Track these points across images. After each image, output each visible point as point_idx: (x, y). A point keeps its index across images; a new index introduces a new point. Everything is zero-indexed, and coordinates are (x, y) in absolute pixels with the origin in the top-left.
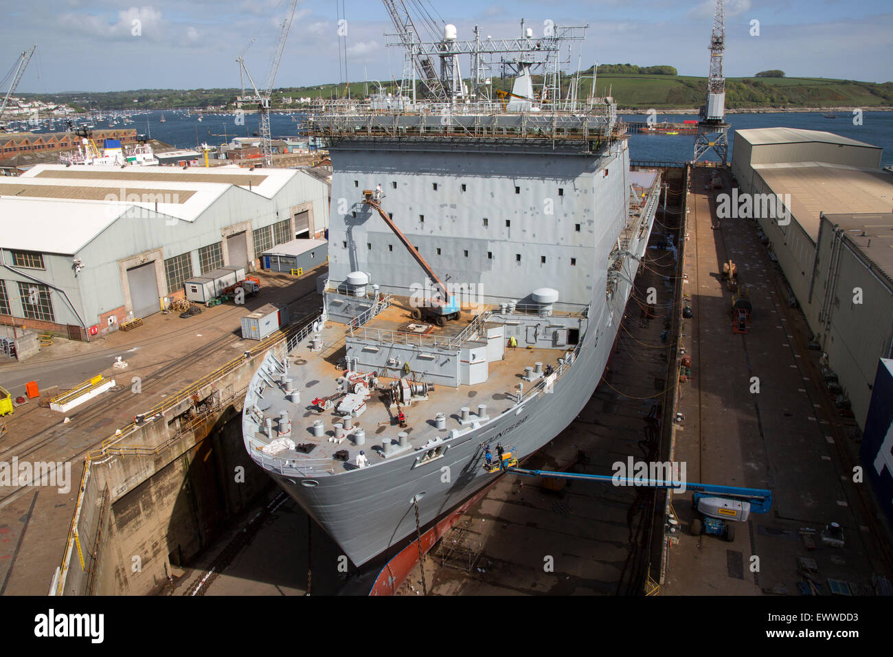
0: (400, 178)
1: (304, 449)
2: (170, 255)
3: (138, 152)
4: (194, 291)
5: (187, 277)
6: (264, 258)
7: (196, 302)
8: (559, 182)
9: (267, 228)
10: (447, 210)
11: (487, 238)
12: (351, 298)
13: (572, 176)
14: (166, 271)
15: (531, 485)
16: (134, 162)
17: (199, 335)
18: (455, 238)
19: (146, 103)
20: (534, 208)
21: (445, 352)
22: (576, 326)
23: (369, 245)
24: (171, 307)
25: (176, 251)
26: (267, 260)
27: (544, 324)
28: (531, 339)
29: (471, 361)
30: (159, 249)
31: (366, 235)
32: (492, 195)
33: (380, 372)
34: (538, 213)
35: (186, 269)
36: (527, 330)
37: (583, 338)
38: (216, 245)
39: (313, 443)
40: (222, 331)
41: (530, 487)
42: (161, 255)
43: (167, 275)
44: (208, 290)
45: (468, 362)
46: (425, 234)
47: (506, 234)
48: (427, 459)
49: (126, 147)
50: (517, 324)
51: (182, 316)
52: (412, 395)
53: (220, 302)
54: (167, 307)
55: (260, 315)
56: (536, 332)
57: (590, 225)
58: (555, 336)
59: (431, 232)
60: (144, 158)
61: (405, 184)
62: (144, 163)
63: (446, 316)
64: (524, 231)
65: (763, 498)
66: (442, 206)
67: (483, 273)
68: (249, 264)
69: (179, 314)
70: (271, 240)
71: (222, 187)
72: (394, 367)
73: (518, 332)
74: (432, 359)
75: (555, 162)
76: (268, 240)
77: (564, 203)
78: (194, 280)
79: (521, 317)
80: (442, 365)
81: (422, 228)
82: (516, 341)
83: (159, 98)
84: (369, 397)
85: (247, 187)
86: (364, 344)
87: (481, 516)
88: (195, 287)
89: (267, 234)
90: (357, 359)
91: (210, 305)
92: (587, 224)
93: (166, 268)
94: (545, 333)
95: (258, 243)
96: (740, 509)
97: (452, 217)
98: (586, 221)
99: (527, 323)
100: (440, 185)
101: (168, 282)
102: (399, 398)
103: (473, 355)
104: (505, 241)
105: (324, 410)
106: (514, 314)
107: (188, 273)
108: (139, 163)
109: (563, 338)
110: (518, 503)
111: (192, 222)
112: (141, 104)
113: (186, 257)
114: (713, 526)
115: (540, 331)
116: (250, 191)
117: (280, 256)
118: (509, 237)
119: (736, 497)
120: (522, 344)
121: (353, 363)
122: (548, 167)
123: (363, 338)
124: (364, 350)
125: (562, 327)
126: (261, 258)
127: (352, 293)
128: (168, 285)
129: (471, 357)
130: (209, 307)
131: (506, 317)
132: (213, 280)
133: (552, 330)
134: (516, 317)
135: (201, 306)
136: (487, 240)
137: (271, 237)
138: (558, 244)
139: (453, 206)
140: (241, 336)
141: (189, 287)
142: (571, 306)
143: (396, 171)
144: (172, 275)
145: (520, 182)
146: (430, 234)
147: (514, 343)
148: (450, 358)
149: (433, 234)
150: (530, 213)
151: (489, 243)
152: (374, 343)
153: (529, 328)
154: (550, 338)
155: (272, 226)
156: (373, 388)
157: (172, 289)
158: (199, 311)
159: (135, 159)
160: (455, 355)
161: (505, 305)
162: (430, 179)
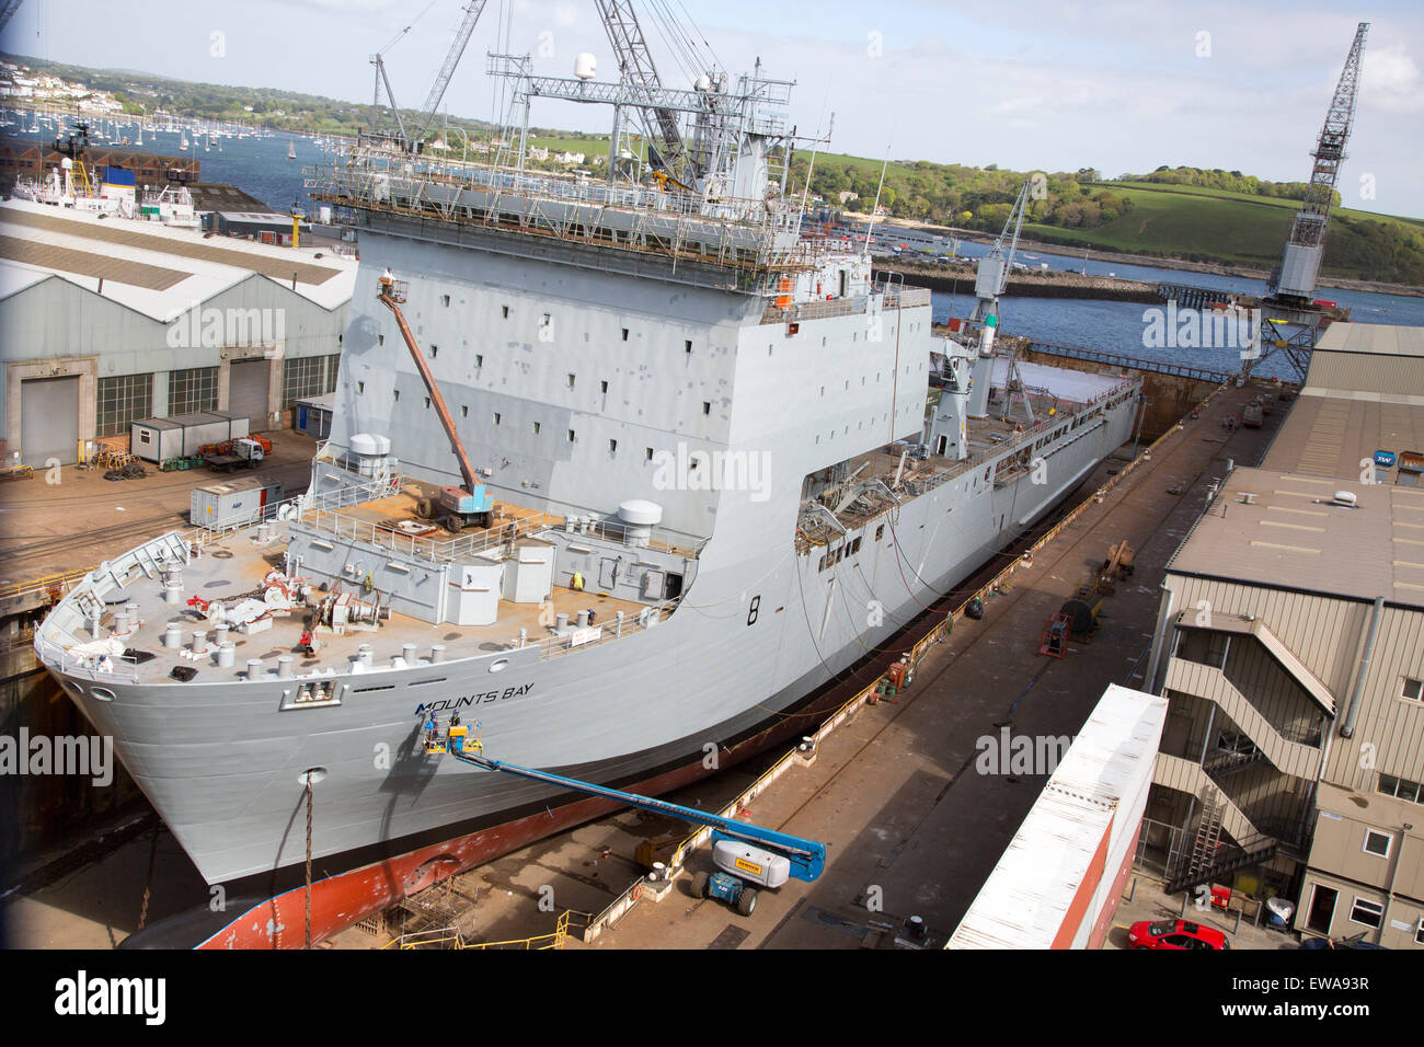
0: (457, 291)
1: (136, 656)
2: (112, 371)
3: (165, 199)
4: (145, 440)
5: (139, 415)
6: (299, 410)
7: (144, 459)
8: (686, 330)
9: (316, 360)
10: (518, 353)
11: (569, 406)
12: (351, 474)
13: (707, 322)
14: (100, 397)
15: (621, 858)
16: (153, 216)
17: (119, 508)
18: (523, 400)
19: (269, 115)
20: (646, 368)
21: (425, 564)
22: (678, 570)
23: (397, 393)
24: (95, 461)
25: (126, 367)
26: (304, 415)
27: (628, 559)
28: (608, 582)
29: (465, 586)
30: (92, 358)
31: (394, 376)
32: (587, 336)
33: (331, 584)
34: (649, 376)
35: (139, 402)
36: (601, 565)
37: (687, 591)
38: (207, 371)
39: (152, 652)
40: (164, 508)
41: (621, 861)
42: (94, 368)
43: (99, 405)
44: (169, 442)
45: (459, 587)
46: (481, 387)
47: (600, 403)
48: (307, 701)
49: (147, 187)
50: (588, 552)
51: (108, 477)
52: (351, 620)
53: (186, 466)
54: (90, 459)
55: (227, 489)
56: (615, 569)
57: (725, 406)
58: (644, 581)
59: (491, 385)
60: (175, 213)
61: (463, 302)
62: (173, 222)
63: (464, 516)
64: (626, 403)
65: (809, 853)
66: (511, 345)
67: (558, 463)
68: (268, 414)
69: (105, 471)
70: (321, 381)
71: (237, 274)
72: (351, 578)
73: (587, 566)
74: (407, 572)
75: (685, 296)
76: (314, 381)
77: (691, 362)
78: (148, 423)
79: (594, 542)
80: (418, 584)
81: (478, 377)
82: (584, 581)
83: (296, 109)
84: (289, 614)
85: (288, 284)
86: (314, 536)
87: (510, 887)
88: (147, 433)
89: (314, 371)
90: (301, 558)
91: (168, 468)
92: (721, 404)
93: (100, 393)
94: (629, 575)
95: (293, 383)
96: (767, 864)
97: (523, 365)
98: (719, 399)
99: (603, 553)
100: (512, 311)
101: (99, 416)
102: (325, 618)
103: (469, 577)
104: (597, 415)
105: (205, 618)
106: (588, 536)
107: (143, 409)
108: (161, 219)
109: (657, 587)
110: (584, 880)
111: (164, 323)
112: (258, 116)
113: (143, 381)
114: (722, 885)
115: (622, 569)
116: (293, 291)
117: (324, 411)
118: (603, 410)
119: (772, 847)
120: (592, 587)
121: (294, 564)
122: (675, 302)
123: (314, 526)
124: (314, 546)
125: (658, 567)
126: (293, 409)
127: (354, 467)
128: (99, 422)
129: (466, 580)
130: (163, 471)
131: (572, 537)
132: (183, 427)
133: (641, 571)
134: (587, 540)
135: (148, 467)
136: (569, 410)
137: (322, 377)
138: (674, 432)
139: (527, 348)
140: (188, 520)
141: (137, 431)
142: (683, 536)
143: (450, 278)
144: (110, 406)
145: (629, 322)
146: (487, 389)
147: (579, 583)
148: (430, 574)
149: (492, 389)
150: (638, 374)
151: (573, 417)
152: (328, 536)
153: (605, 561)
154: (637, 583)
155: (327, 359)
156: (304, 602)
157: (105, 429)
158: (142, 474)
159: (157, 211)
160: (438, 571)
161: (573, 518)
162: (500, 298)
